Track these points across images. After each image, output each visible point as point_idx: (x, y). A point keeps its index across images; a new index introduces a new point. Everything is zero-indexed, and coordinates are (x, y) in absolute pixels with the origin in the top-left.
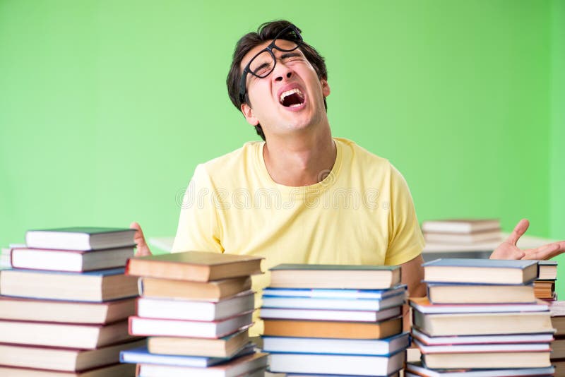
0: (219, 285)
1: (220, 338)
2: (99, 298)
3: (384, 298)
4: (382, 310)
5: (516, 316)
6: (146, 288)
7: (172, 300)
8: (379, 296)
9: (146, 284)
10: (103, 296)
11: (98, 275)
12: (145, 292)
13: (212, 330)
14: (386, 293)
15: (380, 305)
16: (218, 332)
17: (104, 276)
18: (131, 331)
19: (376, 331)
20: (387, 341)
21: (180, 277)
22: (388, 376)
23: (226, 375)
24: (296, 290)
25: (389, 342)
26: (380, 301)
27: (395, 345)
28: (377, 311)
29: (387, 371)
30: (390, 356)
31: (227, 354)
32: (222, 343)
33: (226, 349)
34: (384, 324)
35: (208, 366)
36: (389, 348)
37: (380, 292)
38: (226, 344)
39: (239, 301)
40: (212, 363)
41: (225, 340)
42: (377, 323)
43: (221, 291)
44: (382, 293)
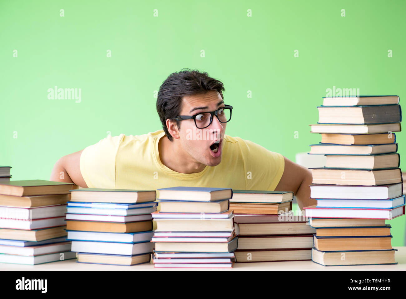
0: (30, 198)
1: (32, 230)
3: (129, 209)
4: (128, 216)
5: (209, 221)
8: (127, 207)
13: (27, 225)
14: (132, 206)
15: (127, 212)
16: (30, 226)
19: (124, 228)
20: (132, 235)
22: (133, 256)
23: (34, 251)
24: (84, 203)
25: (133, 235)
26: (127, 210)
27: (140, 237)
28: (125, 216)
29: (132, 253)
30: (134, 243)
31: (37, 239)
32: (34, 233)
33: (37, 236)
34: (132, 224)
35: (25, 246)
36: (134, 238)
37: (127, 205)
38: (36, 233)
39: (54, 209)
40: (29, 244)
41: (36, 231)
42: (125, 223)
43: (32, 202)
44: (128, 205)
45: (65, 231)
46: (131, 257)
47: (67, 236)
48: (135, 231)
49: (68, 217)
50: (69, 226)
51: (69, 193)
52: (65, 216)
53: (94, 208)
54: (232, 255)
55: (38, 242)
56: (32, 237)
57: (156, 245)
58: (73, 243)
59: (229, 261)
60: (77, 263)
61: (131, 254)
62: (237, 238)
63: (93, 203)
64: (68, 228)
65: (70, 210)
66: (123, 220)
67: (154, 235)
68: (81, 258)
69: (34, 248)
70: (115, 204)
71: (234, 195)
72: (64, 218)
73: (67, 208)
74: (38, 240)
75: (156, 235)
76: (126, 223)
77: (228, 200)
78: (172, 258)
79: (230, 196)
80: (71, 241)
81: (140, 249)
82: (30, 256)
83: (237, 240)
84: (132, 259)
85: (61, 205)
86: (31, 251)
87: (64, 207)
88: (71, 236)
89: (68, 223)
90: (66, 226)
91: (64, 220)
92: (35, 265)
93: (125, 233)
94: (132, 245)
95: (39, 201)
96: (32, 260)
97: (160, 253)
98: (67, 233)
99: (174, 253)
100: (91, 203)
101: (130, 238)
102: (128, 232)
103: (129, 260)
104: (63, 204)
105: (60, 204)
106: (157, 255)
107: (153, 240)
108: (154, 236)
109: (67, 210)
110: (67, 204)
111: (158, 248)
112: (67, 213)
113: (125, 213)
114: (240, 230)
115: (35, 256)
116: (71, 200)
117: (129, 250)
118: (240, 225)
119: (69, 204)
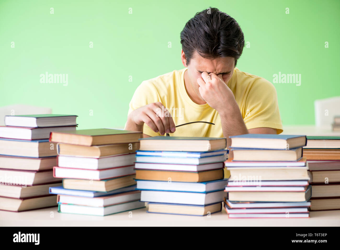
0: (100, 148)
1: (102, 180)
2: (37, 156)
3: (201, 157)
4: (200, 165)
5: (284, 169)
6: (61, 150)
7: (75, 157)
8: (199, 156)
9: (61, 147)
10: (39, 154)
11: (36, 142)
12: (61, 152)
13: (97, 175)
14: (204, 155)
15: (199, 161)
16: (100, 176)
17: (39, 142)
18: (55, 176)
19: (196, 177)
20: (204, 184)
21: (77, 143)
22: (206, 205)
23: (104, 202)
24: (154, 151)
25: (206, 184)
26: (199, 158)
27: (213, 186)
28: (197, 165)
29: (205, 202)
30: (207, 193)
31: (106, 189)
32: (103, 183)
33: (106, 187)
34: (204, 173)
35: (95, 197)
36: (206, 188)
37: (199, 153)
38: (106, 184)
39: (122, 158)
40: (99, 195)
41: (106, 181)
42: (197, 172)
43: (101, 152)
44: (201, 154)
45: (135, 180)
46: (203, 207)
47: (136, 185)
48: (207, 180)
49: (137, 166)
50: (139, 175)
51: (137, 141)
52: (134, 165)
53: (164, 157)
54: (309, 204)
55: (108, 192)
56: (102, 187)
57: (230, 194)
58: (142, 192)
59: (306, 210)
60: (147, 213)
61: (203, 203)
62: (311, 186)
63: (163, 152)
64: (137, 177)
65: (139, 159)
66: (195, 169)
67: (227, 184)
68: (152, 208)
69: (104, 199)
70: (186, 153)
71: (308, 142)
72: (133, 167)
73: (136, 156)
74: (108, 191)
75: (230, 184)
76: (199, 172)
77: (301, 147)
78: (247, 208)
79: (304, 144)
80: (141, 190)
81: (213, 198)
82: (100, 207)
83: (311, 188)
84: (205, 209)
85: (130, 154)
86: (101, 202)
87: (133, 156)
88: (140, 185)
89: (137, 172)
90: (134, 174)
91: (133, 169)
92: (105, 216)
93: (198, 182)
94: (204, 195)
95: (108, 150)
96: (102, 211)
97: (233, 202)
98: (136, 182)
99: (248, 202)
100: (161, 151)
101: (203, 187)
102: (200, 181)
103: (202, 211)
104: (131, 153)
105: (128, 153)
106: (232, 205)
107: (227, 189)
108: (228, 186)
109: (135, 159)
110: (136, 153)
111: (232, 197)
112: (136, 162)
113: (197, 162)
114: (314, 178)
115: (105, 207)
116: (141, 149)
117: (202, 199)
118: (313, 172)
119: (138, 153)
